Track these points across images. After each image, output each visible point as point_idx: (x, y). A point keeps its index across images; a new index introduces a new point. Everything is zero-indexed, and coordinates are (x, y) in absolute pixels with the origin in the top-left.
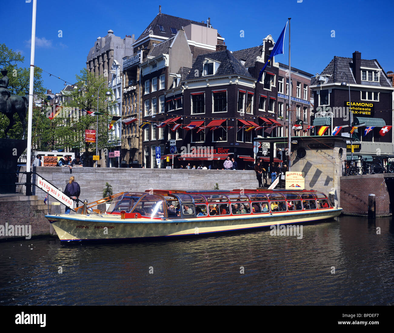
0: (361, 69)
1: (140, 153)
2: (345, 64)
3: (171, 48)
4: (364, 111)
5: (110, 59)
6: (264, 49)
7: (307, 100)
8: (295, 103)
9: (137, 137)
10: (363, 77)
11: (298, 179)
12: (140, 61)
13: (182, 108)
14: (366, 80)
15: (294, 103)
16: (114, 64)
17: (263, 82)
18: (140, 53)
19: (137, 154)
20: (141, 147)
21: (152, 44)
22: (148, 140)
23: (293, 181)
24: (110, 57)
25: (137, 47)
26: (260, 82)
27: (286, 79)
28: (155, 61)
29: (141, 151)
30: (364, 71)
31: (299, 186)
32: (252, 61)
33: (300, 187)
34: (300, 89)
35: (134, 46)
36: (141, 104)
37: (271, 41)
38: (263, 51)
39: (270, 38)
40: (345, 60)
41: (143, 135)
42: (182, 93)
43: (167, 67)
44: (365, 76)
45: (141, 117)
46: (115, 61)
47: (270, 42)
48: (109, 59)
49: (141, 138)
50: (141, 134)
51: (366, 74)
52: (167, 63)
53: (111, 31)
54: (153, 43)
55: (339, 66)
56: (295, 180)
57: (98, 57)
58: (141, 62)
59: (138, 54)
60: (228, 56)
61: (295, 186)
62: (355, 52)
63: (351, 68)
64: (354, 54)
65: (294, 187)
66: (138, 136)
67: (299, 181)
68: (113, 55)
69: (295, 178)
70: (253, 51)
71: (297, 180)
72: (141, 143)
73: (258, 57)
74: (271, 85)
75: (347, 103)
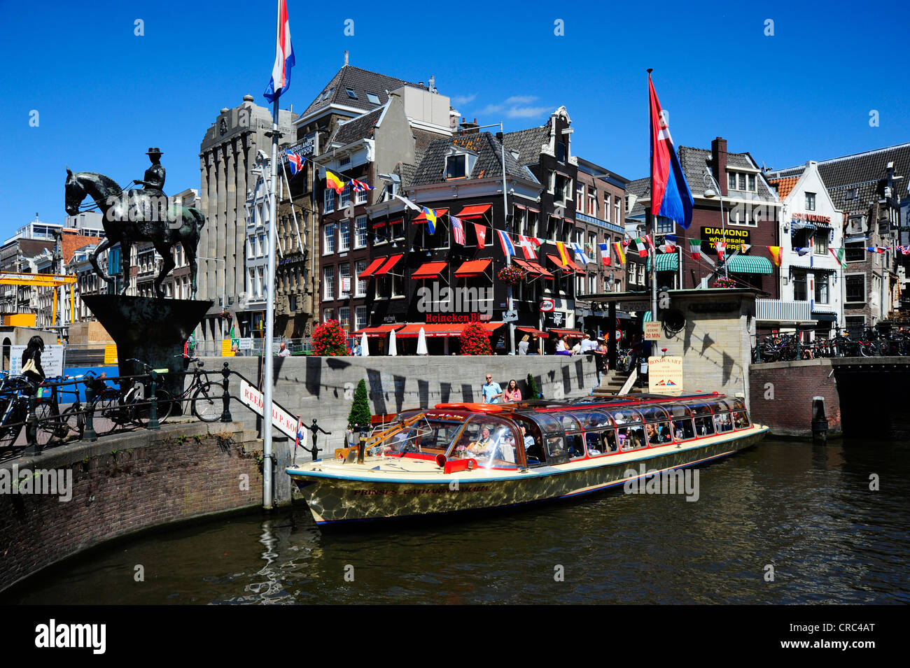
0: (727, 170)
1: (315, 323)
2: (699, 160)
3: (378, 128)
4: (735, 244)
5: (249, 148)
6: (553, 132)
7: (619, 225)
8: (602, 231)
9: (310, 294)
10: (731, 184)
11: (671, 371)
12: (312, 153)
13: (403, 239)
14: (735, 188)
15: (600, 229)
16: (260, 157)
17: (552, 192)
18: (313, 138)
19: (309, 323)
20: (317, 311)
21: (334, 121)
22: (332, 299)
23: (662, 373)
24: (249, 144)
25: (306, 126)
26: (549, 192)
27: (587, 187)
28: (347, 151)
29: (317, 318)
30: (733, 173)
31: (672, 383)
32: (533, 154)
33: (674, 384)
34: (609, 206)
35: (298, 124)
36: (317, 232)
37: (565, 118)
38: (553, 135)
39: (564, 113)
40: (698, 152)
41: (321, 291)
42: (404, 211)
43: (371, 162)
44: (733, 182)
45: (318, 256)
46: (261, 151)
47: (563, 119)
48: (246, 150)
49: (317, 295)
50: (317, 287)
51: (735, 179)
52: (371, 156)
53: (249, 96)
54: (338, 119)
55: (689, 163)
56: (665, 373)
57: (224, 146)
58: (316, 153)
59: (309, 140)
60: (490, 142)
61: (666, 384)
62: (715, 139)
63: (708, 166)
64: (716, 144)
65: (664, 384)
66: (310, 291)
67: (673, 373)
68: (255, 141)
69: (664, 369)
70: (533, 135)
71: (670, 373)
72: (317, 303)
73: (544, 146)
74: (566, 198)
75: (706, 229)
